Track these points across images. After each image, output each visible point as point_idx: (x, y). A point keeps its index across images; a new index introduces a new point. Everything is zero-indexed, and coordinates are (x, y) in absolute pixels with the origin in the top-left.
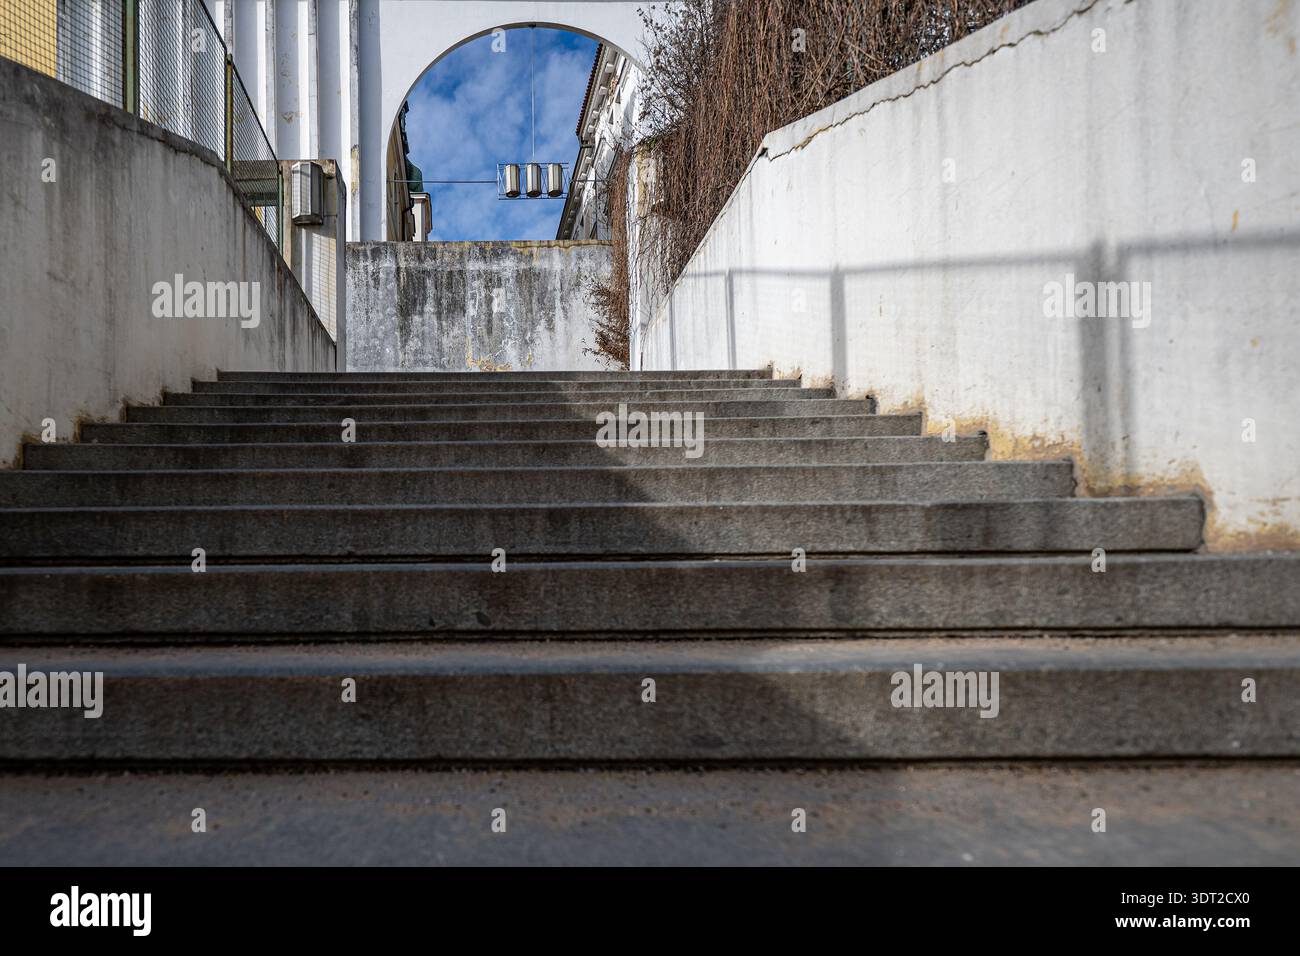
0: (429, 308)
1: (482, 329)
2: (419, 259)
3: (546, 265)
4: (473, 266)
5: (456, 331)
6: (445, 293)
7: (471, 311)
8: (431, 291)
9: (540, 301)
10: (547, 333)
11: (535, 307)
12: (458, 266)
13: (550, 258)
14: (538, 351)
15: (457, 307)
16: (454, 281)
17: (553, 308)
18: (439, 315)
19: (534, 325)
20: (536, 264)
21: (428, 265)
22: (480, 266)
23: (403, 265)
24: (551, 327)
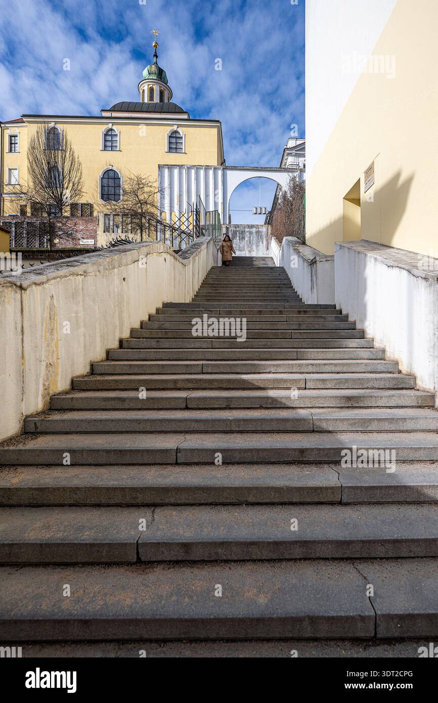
0: (238, 238)
1: (248, 243)
2: (236, 228)
3: (262, 230)
4: (247, 230)
5: (243, 243)
6: (241, 235)
7: (246, 239)
8: (238, 235)
9: (260, 237)
10: (261, 244)
11: (259, 238)
12: (243, 230)
13: (262, 228)
14: (260, 248)
15: (243, 238)
16: (243, 232)
17: (263, 239)
18: (240, 240)
19: (259, 242)
20: (260, 229)
21: (237, 229)
22: (248, 230)
23: (232, 229)
24: (263, 243)
